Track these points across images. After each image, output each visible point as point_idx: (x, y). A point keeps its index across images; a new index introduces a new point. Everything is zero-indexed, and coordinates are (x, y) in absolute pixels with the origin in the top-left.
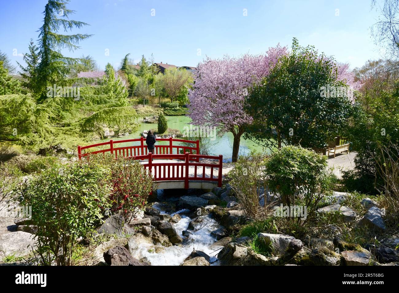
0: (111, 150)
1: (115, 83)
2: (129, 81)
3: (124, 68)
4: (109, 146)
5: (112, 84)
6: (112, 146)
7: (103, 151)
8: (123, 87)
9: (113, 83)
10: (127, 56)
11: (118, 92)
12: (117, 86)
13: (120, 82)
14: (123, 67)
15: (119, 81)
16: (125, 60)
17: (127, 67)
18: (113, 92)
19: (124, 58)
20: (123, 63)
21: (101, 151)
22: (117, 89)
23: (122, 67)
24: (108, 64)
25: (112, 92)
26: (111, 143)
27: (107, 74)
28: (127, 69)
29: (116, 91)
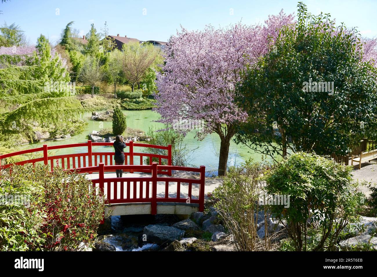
0: (45, 159)
1: (51, 64)
2: (71, 60)
3: (64, 42)
4: (41, 154)
5: (47, 65)
6: (45, 154)
7: (34, 161)
8: (63, 69)
9: (47, 63)
10: (68, 25)
11: (55, 76)
12: (54, 67)
13: (58, 61)
14: (63, 40)
15: (56, 61)
16: (67, 30)
17: (69, 41)
18: (49, 77)
19: (65, 28)
20: (64, 34)
21: (30, 161)
22: (54, 72)
23: (61, 41)
24: (41, 36)
25: (47, 76)
26: (45, 149)
27: (40, 51)
28: (69, 44)
29: (52, 74)
